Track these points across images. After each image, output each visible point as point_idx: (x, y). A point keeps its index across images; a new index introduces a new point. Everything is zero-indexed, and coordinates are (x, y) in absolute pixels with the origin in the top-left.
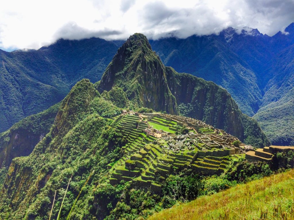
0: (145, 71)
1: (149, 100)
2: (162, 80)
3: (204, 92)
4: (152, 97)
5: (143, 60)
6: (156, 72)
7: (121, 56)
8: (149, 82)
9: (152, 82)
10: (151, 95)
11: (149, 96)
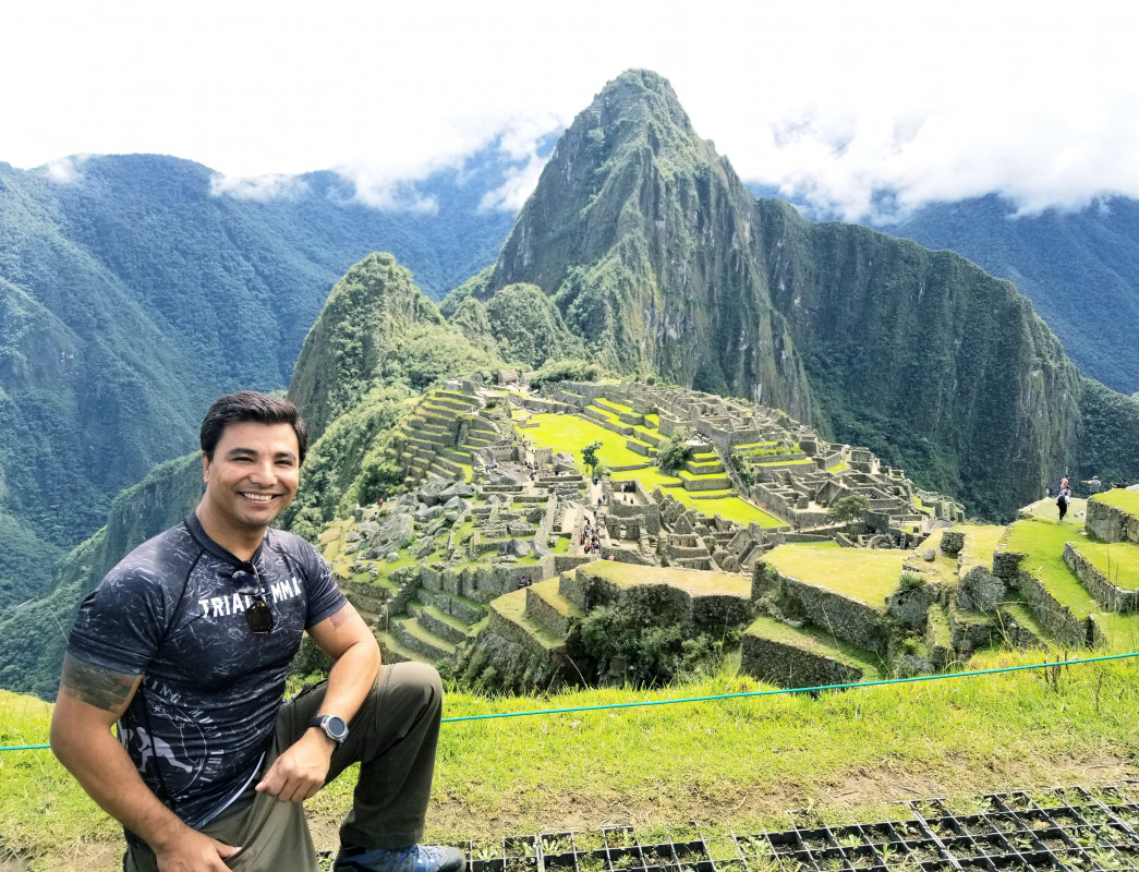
0: (658, 217)
1: (672, 333)
2: (731, 251)
3: (917, 292)
4: (684, 322)
5: (646, 177)
6: (706, 220)
7: (569, 164)
8: (673, 262)
9: (685, 262)
10: (679, 314)
11: (671, 317)
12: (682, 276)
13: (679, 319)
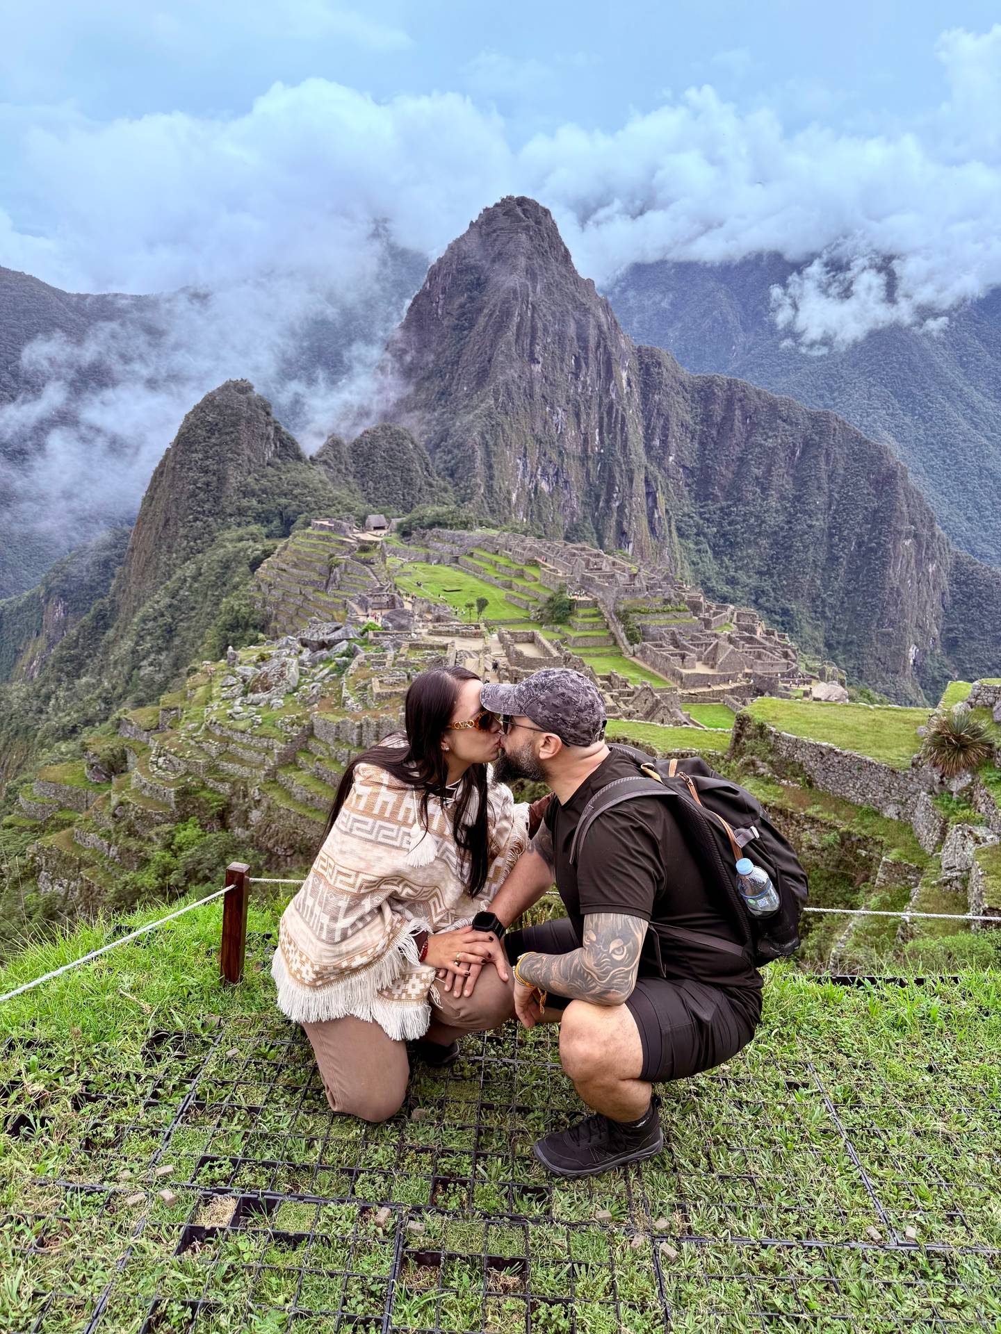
0: (534, 360)
1: (544, 486)
2: (608, 400)
3: (793, 453)
5: (523, 315)
6: (584, 365)
7: (441, 296)
8: (548, 409)
9: (560, 411)
10: (552, 465)
11: (543, 469)
12: (557, 426)
13: (551, 471)
